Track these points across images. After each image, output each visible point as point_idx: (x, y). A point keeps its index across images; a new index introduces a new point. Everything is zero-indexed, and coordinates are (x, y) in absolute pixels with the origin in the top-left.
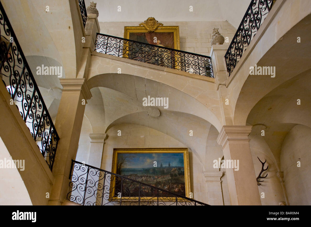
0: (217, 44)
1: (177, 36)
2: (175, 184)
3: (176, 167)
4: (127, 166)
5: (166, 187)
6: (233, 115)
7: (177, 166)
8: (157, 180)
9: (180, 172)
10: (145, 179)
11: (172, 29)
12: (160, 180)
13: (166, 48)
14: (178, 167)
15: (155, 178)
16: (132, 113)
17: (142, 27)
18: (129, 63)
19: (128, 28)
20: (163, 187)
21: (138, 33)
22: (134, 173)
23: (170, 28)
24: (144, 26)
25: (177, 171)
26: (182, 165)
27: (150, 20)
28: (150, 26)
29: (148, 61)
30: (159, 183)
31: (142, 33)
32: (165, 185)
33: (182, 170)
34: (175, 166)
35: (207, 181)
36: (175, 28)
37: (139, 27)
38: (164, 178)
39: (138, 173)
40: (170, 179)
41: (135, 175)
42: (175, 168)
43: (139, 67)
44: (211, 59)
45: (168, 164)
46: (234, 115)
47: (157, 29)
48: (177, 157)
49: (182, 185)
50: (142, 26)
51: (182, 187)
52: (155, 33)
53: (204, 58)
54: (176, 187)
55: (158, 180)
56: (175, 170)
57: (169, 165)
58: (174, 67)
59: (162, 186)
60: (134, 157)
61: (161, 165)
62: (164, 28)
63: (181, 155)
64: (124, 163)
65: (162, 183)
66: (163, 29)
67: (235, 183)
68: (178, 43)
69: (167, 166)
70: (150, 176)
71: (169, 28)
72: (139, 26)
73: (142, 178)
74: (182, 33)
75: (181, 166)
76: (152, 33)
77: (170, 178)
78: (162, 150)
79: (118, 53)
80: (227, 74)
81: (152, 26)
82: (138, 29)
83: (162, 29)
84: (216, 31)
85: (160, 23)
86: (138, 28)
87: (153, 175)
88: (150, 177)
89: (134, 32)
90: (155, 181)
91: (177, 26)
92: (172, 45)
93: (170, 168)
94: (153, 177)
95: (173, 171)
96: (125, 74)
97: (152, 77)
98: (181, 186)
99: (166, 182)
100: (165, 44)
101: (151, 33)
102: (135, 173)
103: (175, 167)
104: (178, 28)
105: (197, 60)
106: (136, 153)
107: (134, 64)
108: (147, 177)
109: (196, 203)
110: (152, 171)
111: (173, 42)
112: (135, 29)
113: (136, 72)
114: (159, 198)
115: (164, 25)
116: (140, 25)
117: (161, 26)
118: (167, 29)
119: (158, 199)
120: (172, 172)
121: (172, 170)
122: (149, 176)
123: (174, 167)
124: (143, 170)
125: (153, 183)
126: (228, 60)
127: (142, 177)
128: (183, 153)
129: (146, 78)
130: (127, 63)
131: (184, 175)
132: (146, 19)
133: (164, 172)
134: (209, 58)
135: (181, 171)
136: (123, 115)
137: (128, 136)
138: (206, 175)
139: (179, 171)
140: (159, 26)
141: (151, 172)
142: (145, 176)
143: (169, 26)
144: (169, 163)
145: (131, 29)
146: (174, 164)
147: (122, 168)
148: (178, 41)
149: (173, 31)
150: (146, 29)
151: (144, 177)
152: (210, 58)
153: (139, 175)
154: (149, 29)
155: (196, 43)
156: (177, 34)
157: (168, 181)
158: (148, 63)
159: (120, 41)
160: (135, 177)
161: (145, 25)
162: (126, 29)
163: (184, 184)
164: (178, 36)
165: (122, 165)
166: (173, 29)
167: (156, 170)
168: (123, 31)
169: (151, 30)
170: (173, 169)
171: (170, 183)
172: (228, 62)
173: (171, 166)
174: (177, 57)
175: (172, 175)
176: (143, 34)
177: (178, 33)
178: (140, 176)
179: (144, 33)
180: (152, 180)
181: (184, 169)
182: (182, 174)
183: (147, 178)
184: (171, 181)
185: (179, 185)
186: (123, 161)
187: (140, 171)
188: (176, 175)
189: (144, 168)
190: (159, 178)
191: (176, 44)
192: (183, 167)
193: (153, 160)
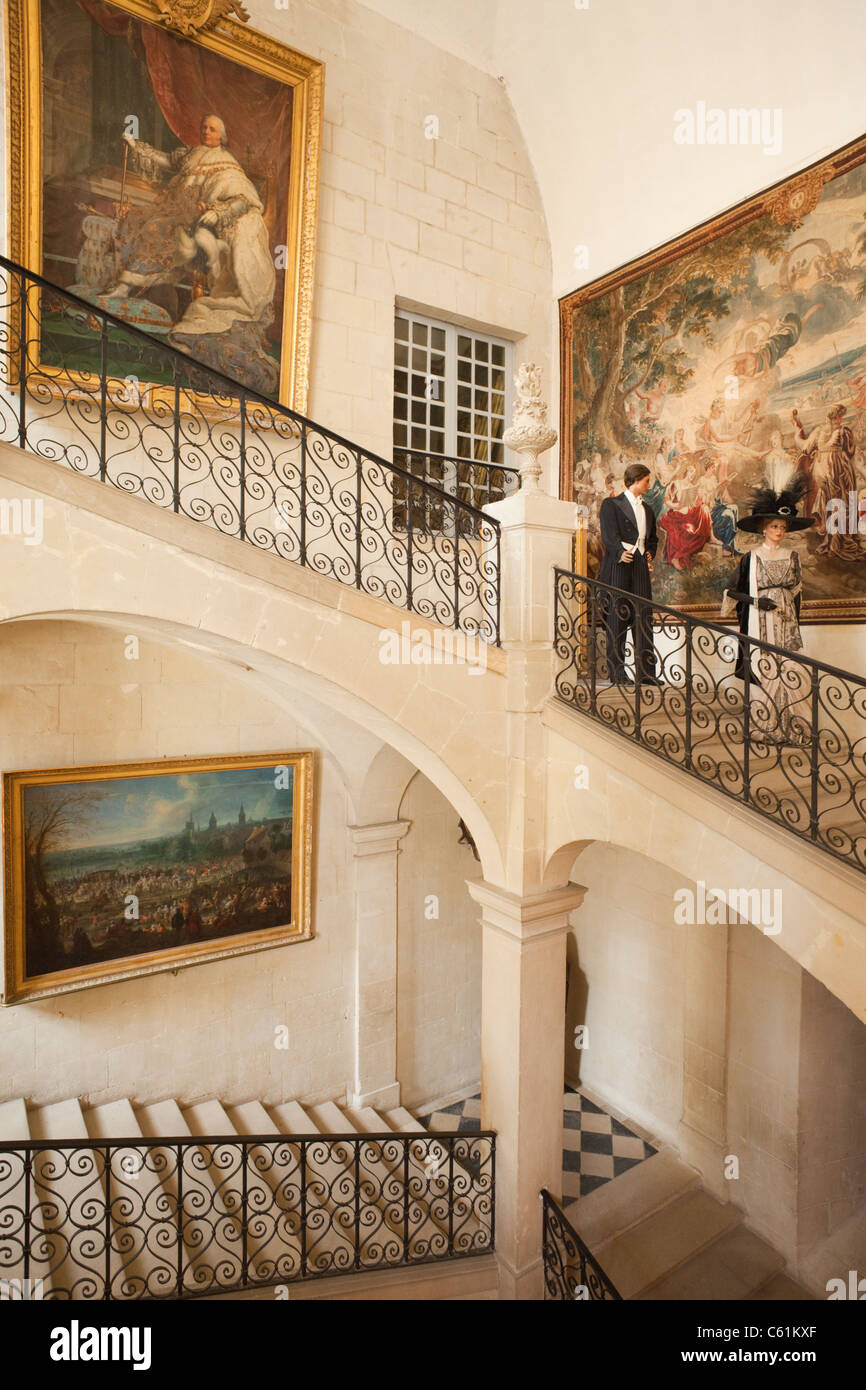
2: (255, 885)
3: (266, 822)
4: (72, 839)
5: (228, 900)
7: (269, 818)
8: (196, 881)
9: (276, 839)
10: (150, 886)
12: (205, 879)
14: (272, 821)
15: (186, 875)
20: (219, 903)
22: (102, 869)
25: (269, 836)
26: (284, 813)
30: (203, 892)
32: (222, 896)
33: (284, 831)
34: (261, 820)
35: (357, 857)
38: (221, 869)
39: (121, 865)
40: (242, 871)
41: (107, 875)
42: (263, 826)
45: (238, 812)
47: (210, 28)
49: (280, 886)
51: (280, 893)
54: (263, 895)
55: (199, 882)
56: (262, 834)
57: (242, 817)
59: (212, 901)
60: (99, 799)
61: (213, 821)
64: (58, 828)
65: (215, 889)
69: (235, 820)
70: (170, 869)
73: (138, 883)
75: (282, 816)
77: (243, 866)
81: (189, 3)
83: (236, 40)
87: (183, 866)
88: (169, 873)
90: (189, 885)
91: (317, 64)
92: (282, 173)
93: (244, 827)
94: (181, 872)
95: (255, 840)
98: (278, 888)
99: (229, 885)
101: (175, 36)
102: (109, 868)
103: (263, 823)
106: (110, 781)
108: (158, 875)
110: (177, 850)
111: (286, 155)
115: (250, 24)
117: (235, 24)
118: (263, 53)
120: (249, 842)
121: (252, 835)
122: (164, 869)
123: (258, 824)
124: (139, 849)
125: (181, 893)
127: (136, 878)
131: (289, 847)
133: (222, 847)
135: (283, 836)
139: (274, 837)
140: (224, 19)
141: (172, 853)
142: (151, 873)
143: (279, 45)
144: (242, 809)
146: (259, 811)
147: (48, 850)
149: (290, 82)
151: (144, 880)
153: (126, 874)
156: (308, 112)
160: (109, 883)
163: (286, 881)
165: (50, 838)
167: (193, 841)
169: (179, 22)
170: (256, 831)
171: (242, 884)
173: (247, 819)
175: (248, 856)
176: (129, 31)
178: (129, 876)
180: (177, 883)
181: (291, 827)
182: (284, 845)
183: (161, 879)
184: (246, 879)
185: (270, 887)
186: (52, 821)
187: (127, 855)
188: (262, 854)
189: (144, 841)
190: (203, 875)
191: (297, 172)
192: (289, 822)
193: (180, 802)
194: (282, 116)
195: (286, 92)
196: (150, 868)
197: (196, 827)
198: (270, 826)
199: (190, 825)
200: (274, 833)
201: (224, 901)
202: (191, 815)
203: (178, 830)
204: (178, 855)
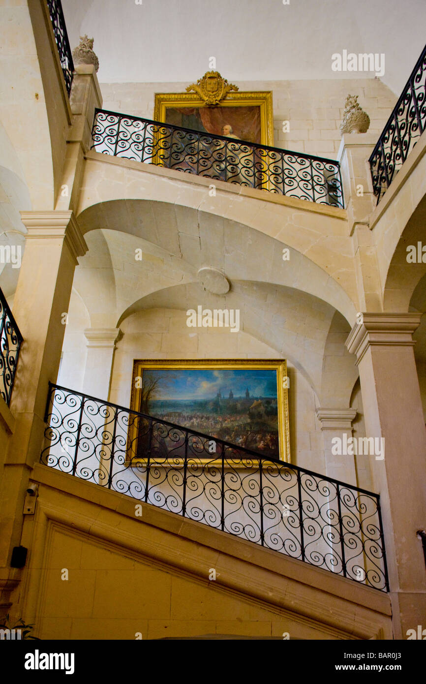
0: (355, 131)
1: (267, 114)
2: (258, 432)
3: (261, 398)
4: (161, 395)
5: (241, 439)
6: (381, 291)
7: (264, 397)
8: (222, 425)
9: (269, 409)
10: (198, 423)
11: (257, 98)
12: (226, 425)
13: (243, 143)
15: (217, 420)
16: (171, 285)
17: (193, 93)
18: (164, 176)
19: (162, 96)
20: (235, 439)
21: (184, 108)
22: (175, 411)
23: (253, 95)
24: (196, 93)
25: (263, 406)
26: (272, 395)
27: (209, 78)
28: (210, 93)
29: (205, 173)
30: (226, 431)
31: (192, 110)
32: (237, 435)
33: (272, 405)
34: (259, 396)
35: (323, 429)
36: (264, 95)
37: (186, 94)
38: (236, 420)
39: (184, 410)
40: (248, 423)
41: (177, 415)
42: (260, 400)
43: (186, 186)
44: (339, 167)
45: (245, 392)
46: (383, 290)
47: (224, 98)
48: (263, 378)
49: (272, 436)
50: (192, 91)
51: (272, 440)
52: (221, 107)
53: (325, 163)
54: (261, 439)
55: (224, 425)
56: (259, 405)
57: (248, 394)
58: (259, 185)
59: (231, 438)
60: (175, 378)
61: (231, 395)
62: (239, 95)
63: (272, 374)
64: (156, 389)
65: (233, 431)
66: (238, 99)
67: (382, 432)
68: (270, 130)
69: (244, 395)
70: (208, 416)
71: (250, 95)
72: (185, 91)
73: (192, 421)
74: (278, 107)
75: (271, 397)
76: (213, 108)
77: (249, 421)
78: (232, 364)
79: (140, 153)
80: (372, 201)
81: (215, 93)
82: (184, 100)
83: (235, 99)
84: (353, 102)
85: (231, 85)
86: (184, 96)
87: (215, 415)
88: (208, 418)
89: (174, 105)
90: (218, 426)
91: (269, 92)
92: (257, 135)
93: (248, 400)
94: (214, 419)
95: (256, 407)
96: (156, 201)
97: (212, 208)
98: (270, 436)
99: (240, 429)
100: (242, 132)
101: (211, 107)
102: (179, 411)
104: (269, 95)
105: (309, 170)
106: (179, 370)
107: (176, 179)
108: (202, 418)
109: (301, 472)
110: (212, 407)
111: (259, 128)
112: (176, 100)
113: (179, 197)
114: (225, 461)
115: (239, 91)
116: (189, 89)
117: (233, 93)
118: (245, 99)
119: (223, 463)
120: (252, 408)
121: (253, 405)
122: (205, 416)
123: (257, 399)
124: (192, 404)
125: (215, 430)
126: (375, 168)
127: (191, 418)
128: (275, 370)
129: (200, 209)
130: (160, 176)
131: (276, 414)
132: (201, 77)
133: (236, 409)
134: (336, 163)
135: (272, 407)
136: (153, 290)
137: (162, 333)
138: (322, 416)
139: (266, 407)
140: (229, 93)
141: (210, 407)
142: (198, 416)
143: (251, 93)
144: (248, 389)
145: (169, 100)
146: (258, 392)
147: (150, 399)
148: (270, 126)
149: (258, 104)
150: (201, 99)
151: (195, 419)
152: (338, 165)
153: (186, 415)
154: (207, 98)
155: (308, 130)
156: (267, 111)
157: (245, 427)
158: (204, 176)
159: (145, 128)
160: (177, 418)
161: (199, 90)
162: (159, 99)
163: (275, 433)
164: (270, 115)
165: (152, 394)
166: (260, 98)
167: (220, 403)
168: (152, 105)
169: (212, 101)
170: (255, 403)
171: (248, 431)
172: (375, 174)
173: (250, 395)
174: (267, 161)
175: (252, 416)
176: (195, 111)
177: (270, 108)
178: (188, 417)
179: (198, 109)
180: (212, 424)
181: (276, 403)
182: (274, 413)
183: (203, 420)
184: (251, 428)
185: (265, 436)
186: (154, 386)
187: (187, 406)
188: (260, 415)
189: (195, 400)
190: (226, 422)
191: (264, 132)
192: (275, 399)
193: (214, 383)
194: (256, 116)
195: (258, 108)
196: (198, 414)
197: (222, 397)
198: (264, 401)
199: (219, 395)
200: (266, 405)
201: (238, 439)
202: (220, 389)
203: (213, 397)
204: (213, 409)
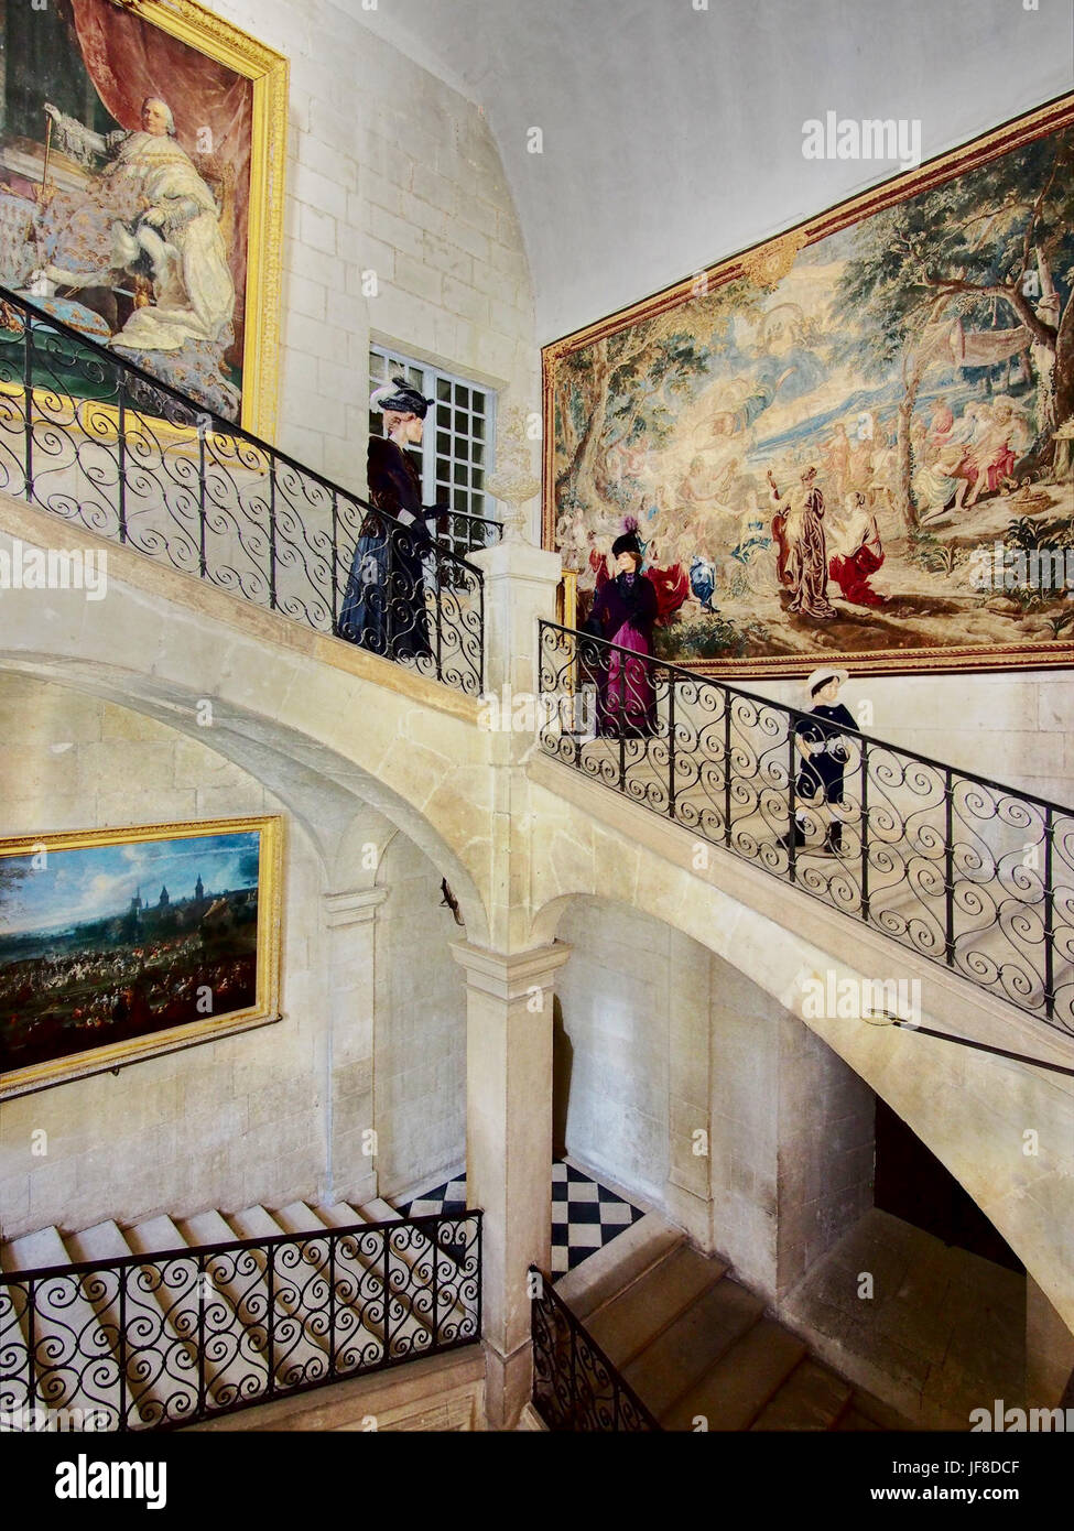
1: (272, 127)
2: (214, 965)
3: (227, 894)
5: (182, 984)
7: (231, 890)
8: (143, 964)
9: (240, 913)
10: (87, 974)
11: (247, 54)
12: (154, 961)
14: (235, 892)
15: (132, 958)
22: (23, 958)
23: (238, 40)
25: (231, 909)
26: (248, 883)
30: (151, 976)
32: (176, 980)
33: (248, 904)
34: (222, 892)
36: (266, 56)
38: (173, 949)
39: (48, 952)
40: (198, 951)
41: (30, 965)
42: (223, 899)
45: (195, 885)
48: (231, 850)
49: (244, 964)
51: (242, 973)
52: (142, 20)
54: (224, 975)
55: (147, 964)
56: (222, 908)
57: (199, 889)
59: (163, 987)
61: (164, 896)
63: (250, 840)
65: (166, 973)
69: (191, 894)
70: (110, 952)
71: (229, 33)
73: (71, 971)
75: (246, 887)
77: (200, 944)
87: (127, 948)
88: (110, 958)
90: (135, 970)
93: (201, 901)
94: (124, 956)
95: (214, 915)
98: (241, 966)
99: (181, 965)
102: (33, 956)
103: (224, 896)
108: (96, 960)
110: (120, 932)
111: (247, 154)
118: (217, 36)
120: (208, 917)
121: (211, 910)
122: (104, 953)
123: (218, 897)
124: (72, 933)
125: (125, 980)
127: (68, 966)
128: (256, 833)
131: (254, 920)
133: (175, 924)
135: (247, 908)
139: (236, 910)
141: (114, 934)
142: (86, 957)
144: (199, 880)
146: (222, 880)
149: (248, 72)
151: (78, 967)
153: (54, 962)
157: (192, 958)
160: (32, 974)
166: (256, 59)
167: (140, 920)
170: (215, 904)
171: (201, 964)
173: (205, 892)
175: (207, 933)
178: (59, 965)
180: (119, 968)
181: (256, 898)
183: (98, 963)
184: (204, 958)
185: (231, 967)
187: (57, 940)
188: (223, 929)
189: (79, 923)
190: (152, 957)
192: (255, 892)
193: (123, 877)
194: (241, 110)
195: (246, 85)
196: (85, 953)
197: (144, 903)
198: (233, 897)
199: (137, 902)
200: (236, 906)
201: (177, 985)
202: (138, 889)
203: (121, 908)
204: (121, 937)
